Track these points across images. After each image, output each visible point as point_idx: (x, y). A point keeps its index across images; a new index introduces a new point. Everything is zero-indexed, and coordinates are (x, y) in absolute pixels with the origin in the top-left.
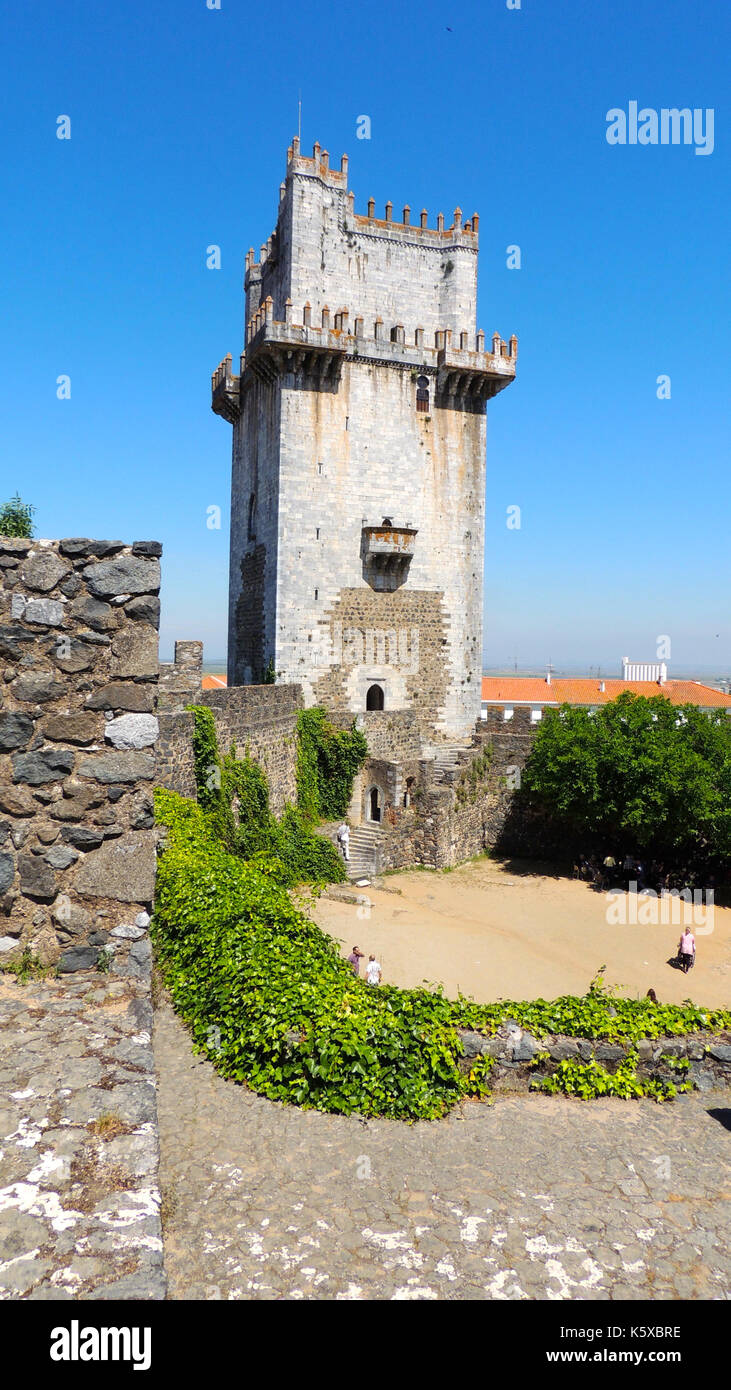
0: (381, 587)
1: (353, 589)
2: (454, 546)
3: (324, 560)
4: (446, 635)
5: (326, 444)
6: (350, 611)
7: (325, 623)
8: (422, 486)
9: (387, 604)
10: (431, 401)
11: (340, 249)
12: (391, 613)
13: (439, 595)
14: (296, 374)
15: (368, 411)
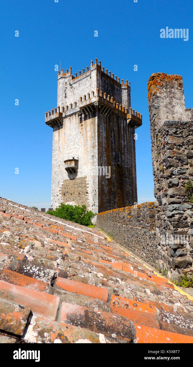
0: (72, 178)
1: (66, 180)
2: (89, 161)
3: (60, 173)
4: (87, 190)
5: (61, 142)
6: (65, 186)
7: (60, 191)
8: (81, 145)
9: (73, 183)
10: (83, 119)
11: (69, 90)
12: (74, 186)
13: (85, 177)
14: (55, 127)
15: (69, 129)
